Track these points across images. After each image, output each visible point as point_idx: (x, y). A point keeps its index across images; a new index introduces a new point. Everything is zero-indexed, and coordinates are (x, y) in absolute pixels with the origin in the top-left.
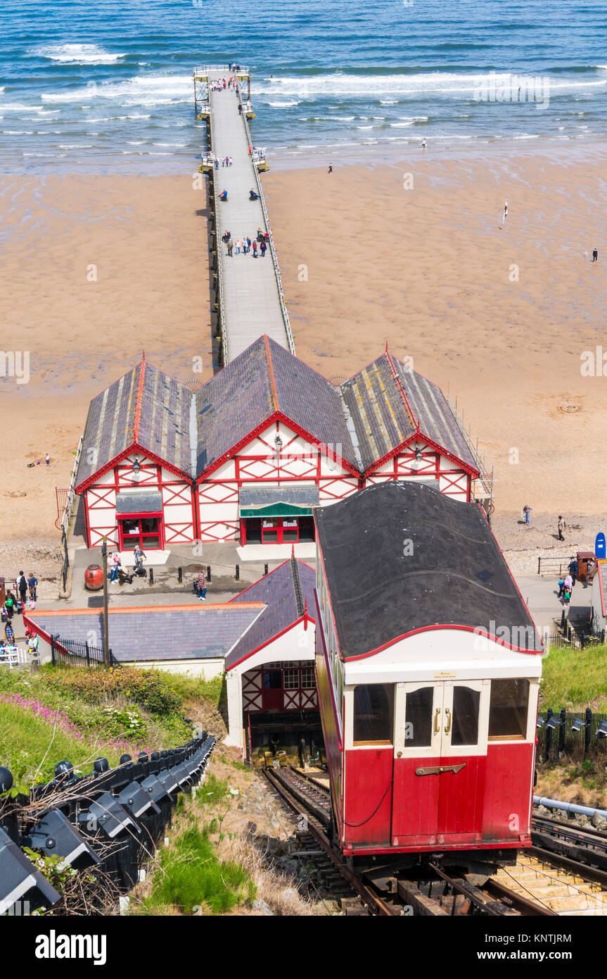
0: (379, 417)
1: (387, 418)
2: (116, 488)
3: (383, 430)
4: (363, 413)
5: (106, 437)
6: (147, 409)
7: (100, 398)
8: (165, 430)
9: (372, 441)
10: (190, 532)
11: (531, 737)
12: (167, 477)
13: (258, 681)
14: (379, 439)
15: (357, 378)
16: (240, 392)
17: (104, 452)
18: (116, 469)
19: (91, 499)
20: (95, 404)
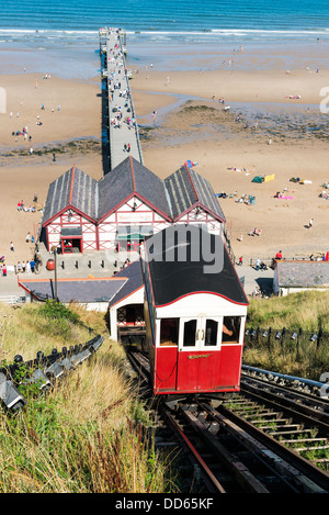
0: (181, 195)
1: (185, 195)
2: (61, 224)
3: (183, 200)
4: (174, 192)
5: (57, 201)
6: (76, 189)
7: (54, 183)
8: (84, 198)
9: (178, 205)
10: (95, 245)
11: (241, 342)
12: (84, 220)
13: (124, 312)
14: (181, 204)
15: (172, 177)
16: (118, 182)
17: (56, 207)
18: (61, 215)
19: (50, 229)
20: (52, 185)
